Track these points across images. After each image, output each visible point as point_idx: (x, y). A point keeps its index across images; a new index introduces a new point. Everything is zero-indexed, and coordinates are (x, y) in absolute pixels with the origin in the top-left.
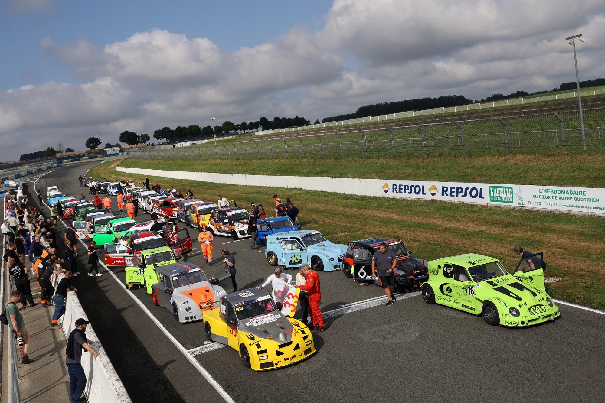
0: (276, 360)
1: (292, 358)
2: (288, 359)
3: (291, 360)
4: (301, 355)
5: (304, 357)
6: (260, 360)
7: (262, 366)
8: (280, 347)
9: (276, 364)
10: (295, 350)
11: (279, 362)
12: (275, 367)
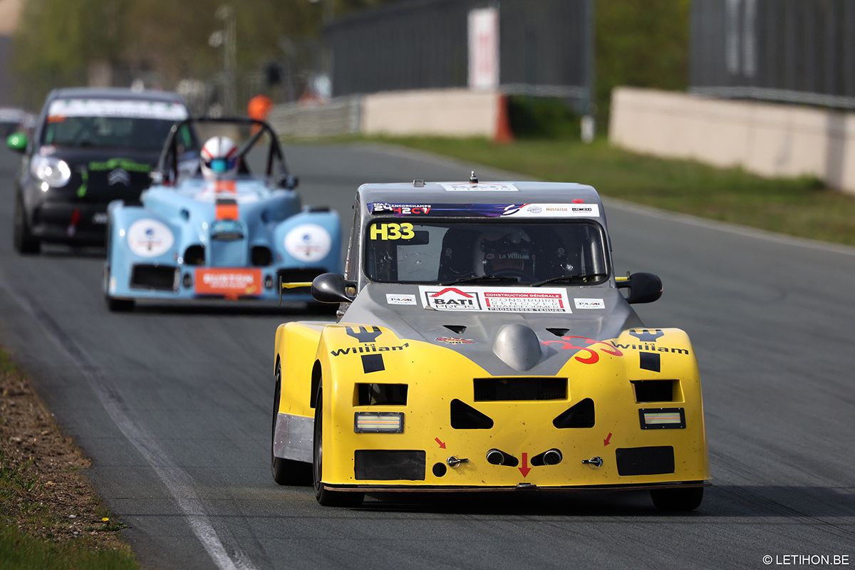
0: (443, 446)
1: (538, 461)
2: (511, 461)
3: (525, 471)
4: (597, 462)
5: (609, 476)
6: (359, 431)
7: (367, 461)
8: (485, 389)
9: (440, 470)
10: (560, 422)
11: (453, 462)
12: (431, 480)
